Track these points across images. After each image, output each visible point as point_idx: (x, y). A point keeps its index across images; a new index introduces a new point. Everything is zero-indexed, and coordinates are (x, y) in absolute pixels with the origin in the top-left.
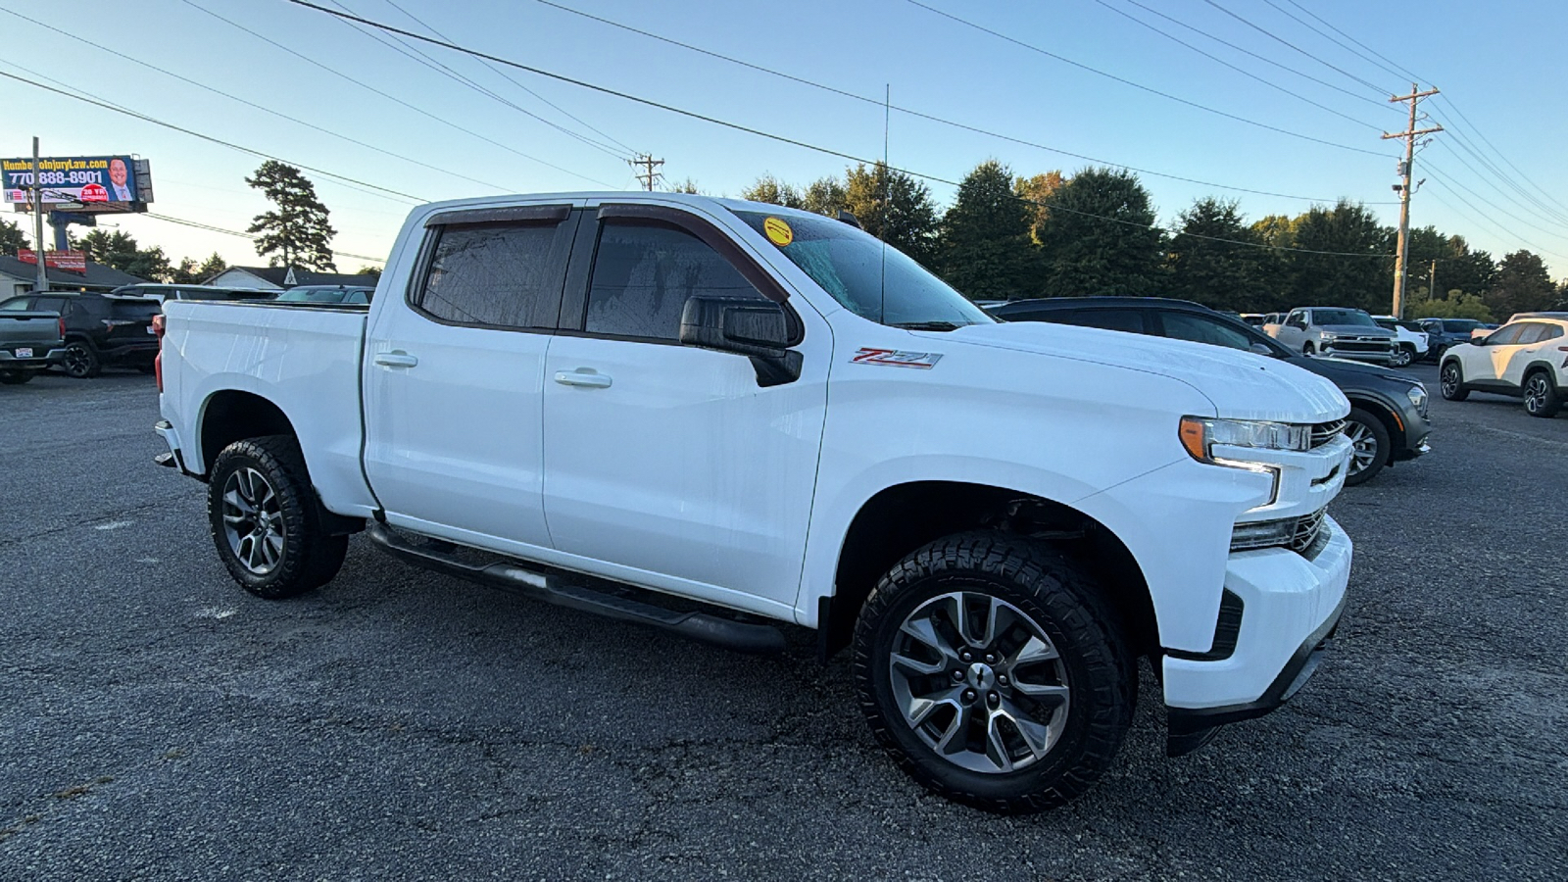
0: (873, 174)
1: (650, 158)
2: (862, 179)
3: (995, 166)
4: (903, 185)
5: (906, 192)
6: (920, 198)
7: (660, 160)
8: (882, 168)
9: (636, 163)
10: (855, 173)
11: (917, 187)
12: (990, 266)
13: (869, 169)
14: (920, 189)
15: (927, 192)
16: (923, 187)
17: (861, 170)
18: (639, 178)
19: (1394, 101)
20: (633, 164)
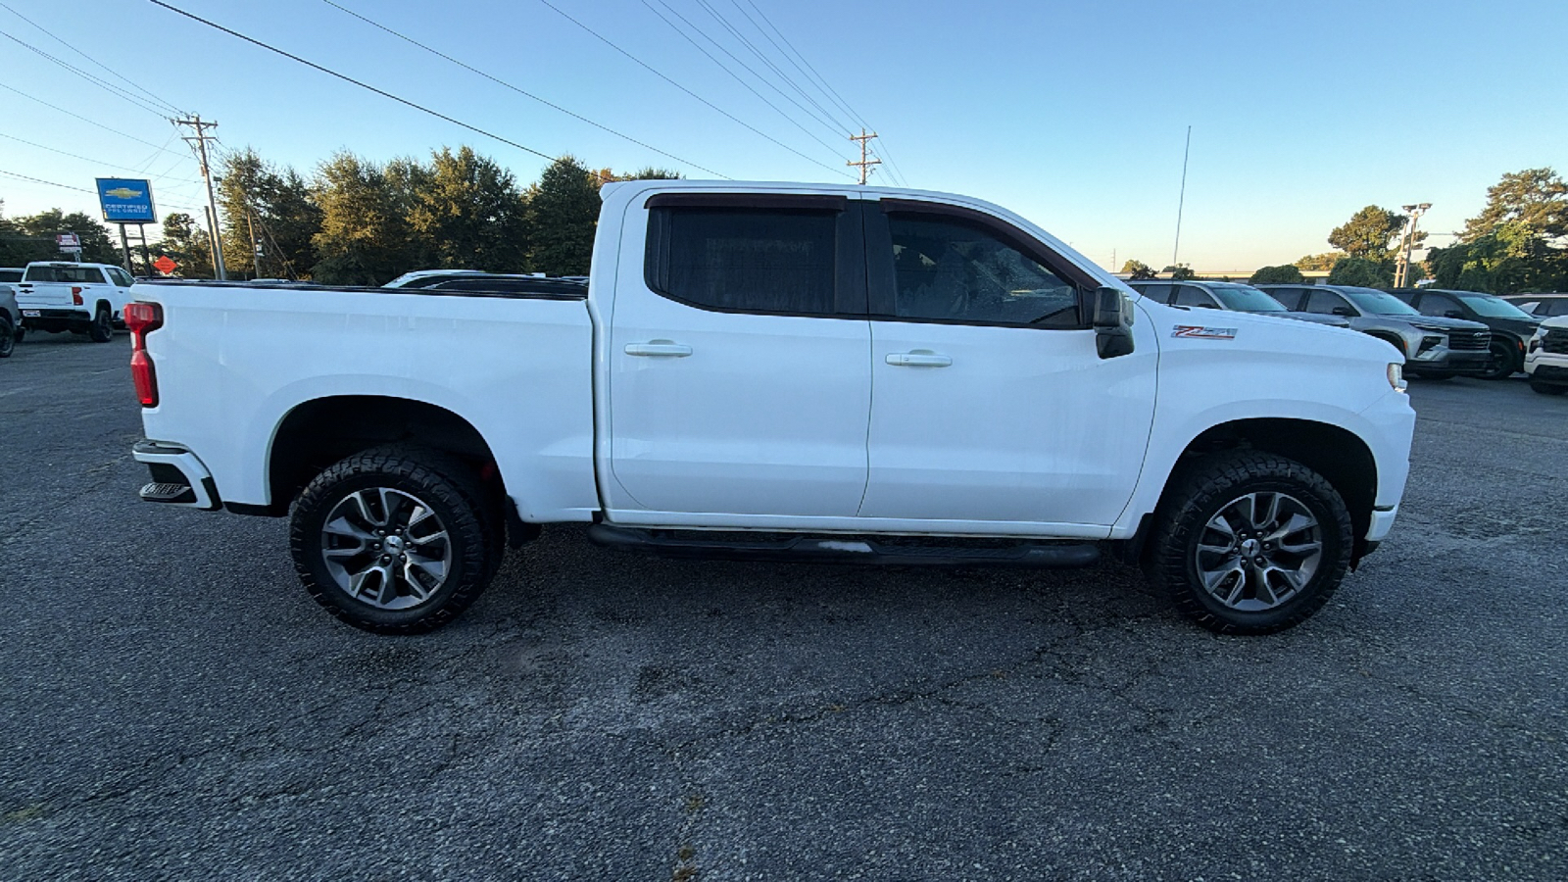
0: (459, 158)
1: (198, 119)
2: (446, 160)
3: (572, 160)
4: (489, 172)
5: (493, 178)
6: (507, 184)
7: (213, 122)
8: (467, 155)
9: (181, 122)
10: (441, 155)
11: (503, 174)
12: (577, 246)
13: (455, 154)
14: (506, 176)
15: (513, 179)
16: (509, 174)
17: (446, 155)
18: (186, 139)
19: (852, 139)
20: (177, 124)
